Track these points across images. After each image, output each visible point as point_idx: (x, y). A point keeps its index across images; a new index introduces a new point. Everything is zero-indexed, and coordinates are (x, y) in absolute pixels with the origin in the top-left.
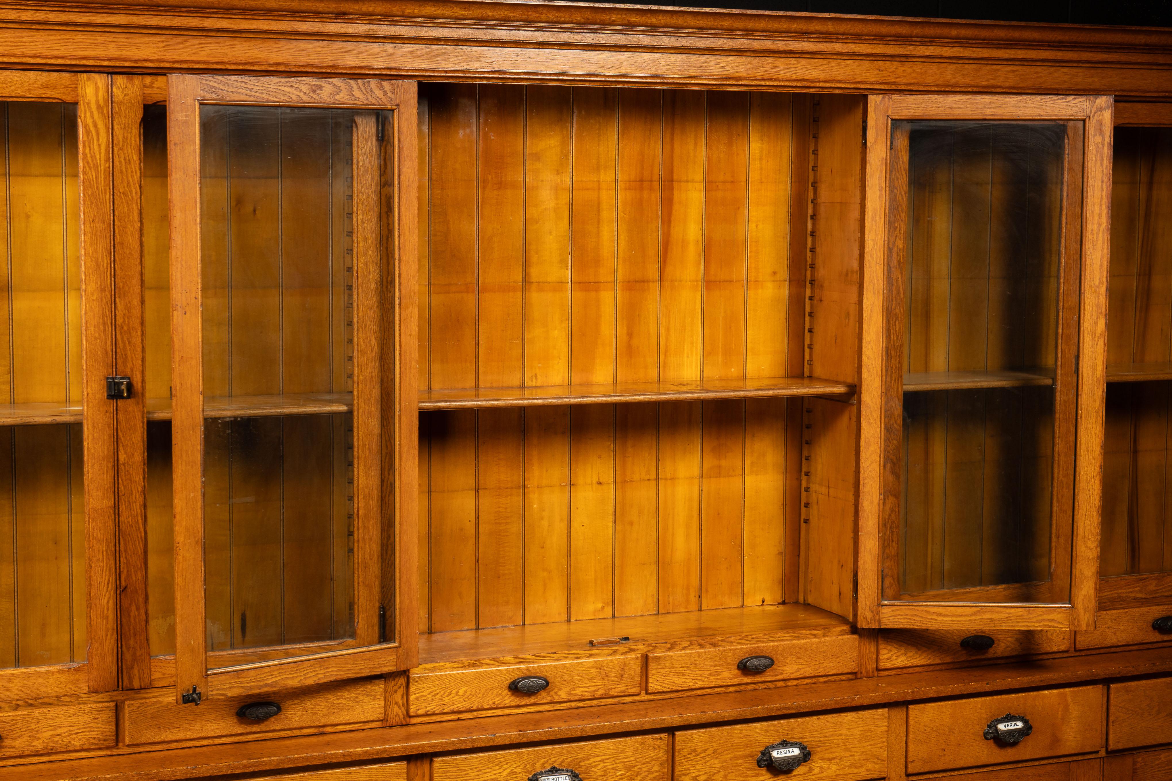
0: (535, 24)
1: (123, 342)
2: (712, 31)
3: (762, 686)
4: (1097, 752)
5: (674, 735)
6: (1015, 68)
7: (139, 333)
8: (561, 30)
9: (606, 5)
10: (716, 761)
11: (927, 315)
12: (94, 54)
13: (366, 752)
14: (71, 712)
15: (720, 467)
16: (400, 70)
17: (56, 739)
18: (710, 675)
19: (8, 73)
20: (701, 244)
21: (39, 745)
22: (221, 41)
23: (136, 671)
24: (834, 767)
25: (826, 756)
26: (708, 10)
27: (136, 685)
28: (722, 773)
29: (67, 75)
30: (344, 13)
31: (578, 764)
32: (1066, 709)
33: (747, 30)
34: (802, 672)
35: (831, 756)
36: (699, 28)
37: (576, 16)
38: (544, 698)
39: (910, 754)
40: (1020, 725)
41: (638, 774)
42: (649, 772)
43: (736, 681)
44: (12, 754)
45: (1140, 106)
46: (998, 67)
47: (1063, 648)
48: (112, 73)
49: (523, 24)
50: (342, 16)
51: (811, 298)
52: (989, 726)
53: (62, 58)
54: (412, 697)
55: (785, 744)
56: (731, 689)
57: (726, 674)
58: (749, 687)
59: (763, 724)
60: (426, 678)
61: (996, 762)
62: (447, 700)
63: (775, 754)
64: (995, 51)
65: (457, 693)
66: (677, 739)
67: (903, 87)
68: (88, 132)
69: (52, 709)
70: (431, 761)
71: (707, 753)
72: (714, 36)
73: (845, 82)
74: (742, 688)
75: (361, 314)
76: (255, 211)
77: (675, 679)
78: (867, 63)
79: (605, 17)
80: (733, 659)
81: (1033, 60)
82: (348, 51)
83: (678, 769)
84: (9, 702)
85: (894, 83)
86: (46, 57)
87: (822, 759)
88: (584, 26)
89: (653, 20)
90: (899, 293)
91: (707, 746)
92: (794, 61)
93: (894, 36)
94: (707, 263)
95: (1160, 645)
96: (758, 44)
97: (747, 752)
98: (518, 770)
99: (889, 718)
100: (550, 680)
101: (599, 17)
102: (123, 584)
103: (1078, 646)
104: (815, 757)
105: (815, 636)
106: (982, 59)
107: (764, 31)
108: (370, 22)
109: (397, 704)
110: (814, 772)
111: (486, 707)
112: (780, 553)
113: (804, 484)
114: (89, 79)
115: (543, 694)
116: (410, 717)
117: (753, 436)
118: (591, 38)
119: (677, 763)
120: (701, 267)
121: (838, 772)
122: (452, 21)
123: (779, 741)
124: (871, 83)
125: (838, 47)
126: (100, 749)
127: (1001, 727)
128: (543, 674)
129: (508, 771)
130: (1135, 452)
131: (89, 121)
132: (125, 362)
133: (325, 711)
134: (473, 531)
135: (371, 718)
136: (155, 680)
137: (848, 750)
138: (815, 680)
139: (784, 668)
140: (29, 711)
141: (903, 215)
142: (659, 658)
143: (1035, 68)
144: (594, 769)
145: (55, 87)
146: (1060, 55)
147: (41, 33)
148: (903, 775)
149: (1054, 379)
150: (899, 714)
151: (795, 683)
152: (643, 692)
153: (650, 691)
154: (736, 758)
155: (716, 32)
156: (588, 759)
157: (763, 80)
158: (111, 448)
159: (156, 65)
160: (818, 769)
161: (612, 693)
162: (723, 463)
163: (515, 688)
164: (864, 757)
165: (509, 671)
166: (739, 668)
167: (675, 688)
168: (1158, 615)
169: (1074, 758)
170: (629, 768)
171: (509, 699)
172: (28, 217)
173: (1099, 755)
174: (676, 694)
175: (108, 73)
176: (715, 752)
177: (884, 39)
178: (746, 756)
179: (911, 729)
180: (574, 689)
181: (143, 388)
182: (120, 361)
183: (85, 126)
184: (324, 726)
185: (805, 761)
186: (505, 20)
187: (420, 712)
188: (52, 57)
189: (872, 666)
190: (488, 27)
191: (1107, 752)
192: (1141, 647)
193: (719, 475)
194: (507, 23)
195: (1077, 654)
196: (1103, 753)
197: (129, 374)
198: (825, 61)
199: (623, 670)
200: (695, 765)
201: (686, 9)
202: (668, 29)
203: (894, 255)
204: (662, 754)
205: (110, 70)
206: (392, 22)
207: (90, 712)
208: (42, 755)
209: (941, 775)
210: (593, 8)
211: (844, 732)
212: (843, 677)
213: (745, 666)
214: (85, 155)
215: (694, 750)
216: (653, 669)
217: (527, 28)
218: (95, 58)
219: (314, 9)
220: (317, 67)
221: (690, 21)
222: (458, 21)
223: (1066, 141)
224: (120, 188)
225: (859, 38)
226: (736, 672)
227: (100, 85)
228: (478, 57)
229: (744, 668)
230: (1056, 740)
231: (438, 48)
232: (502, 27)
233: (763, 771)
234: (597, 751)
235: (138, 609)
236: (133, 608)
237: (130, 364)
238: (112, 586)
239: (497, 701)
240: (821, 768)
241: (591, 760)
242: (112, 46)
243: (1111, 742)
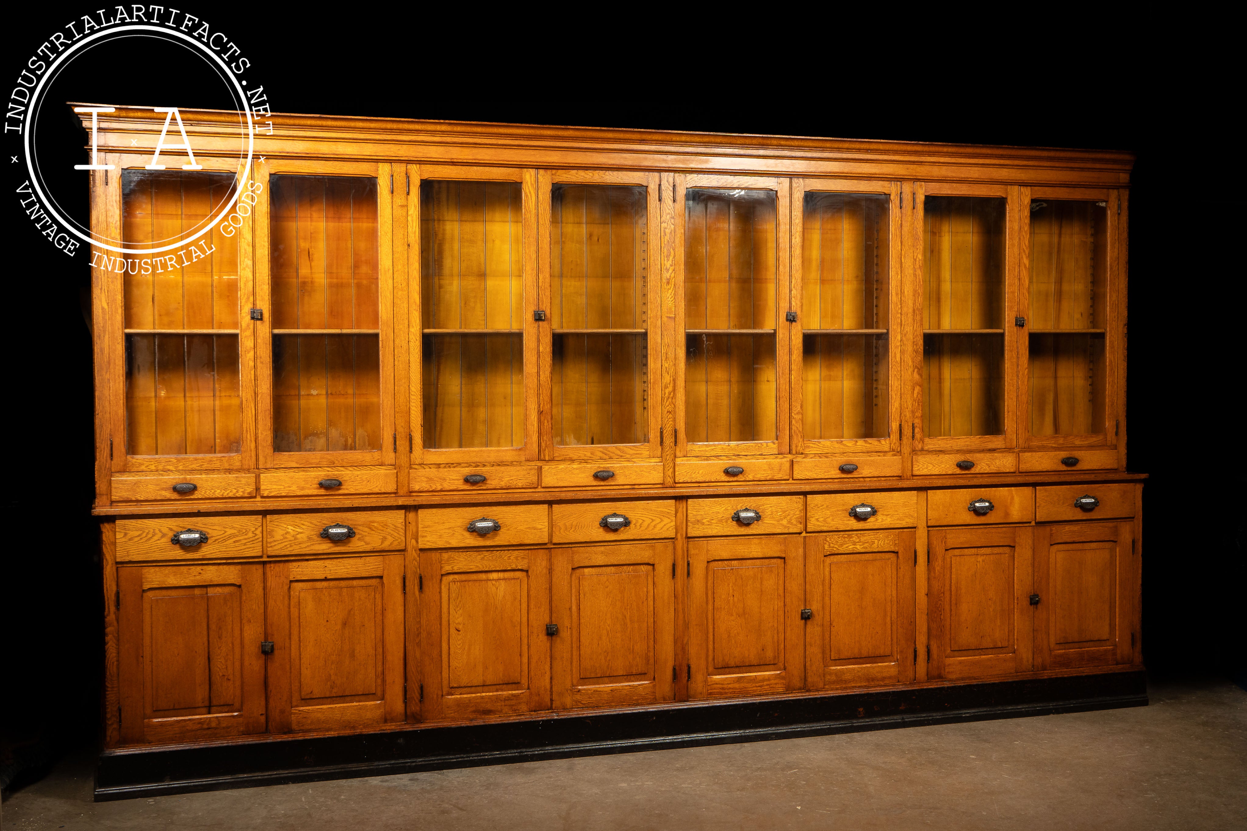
0: (734, 145)
1: (542, 295)
2: (821, 149)
3: (852, 480)
4: (1030, 523)
5: (806, 497)
6: (979, 169)
7: (549, 290)
8: (748, 148)
9: (769, 136)
10: (828, 512)
11: (939, 300)
12: (530, 160)
13: (656, 493)
14: (518, 469)
15: (830, 375)
16: (670, 167)
17: (511, 482)
18: (825, 472)
19: (492, 168)
20: (819, 261)
21: (503, 484)
22: (587, 153)
23: (547, 451)
24: (889, 519)
25: (885, 513)
26: (819, 138)
27: (547, 458)
28: (831, 518)
29: (518, 169)
30: (644, 140)
31: (758, 508)
32: (1012, 498)
33: (839, 148)
34: (872, 474)
35: (887, 513)
36: (815, 148)
37: (754, 141)
38: (741, 478)
39: (929, 515)
40: (987, 504)
41: (789, 515)
42: (794, 514)
43: (838, 476)
44: (491, 488)
45: (1046, 188)
46: (970, 168)
47: (1012, 470)
48: (537, 169)
49: (729, 145)
50: (643, 142)
51: (876, 289)
52: (971, 504)
53: (516, 161)
54: (677, 473)
55: (863, 505)
56: (836, 480)
57: (833, 472)
58: (845, 480)
59: (852, 495)
60: (684, 464)
61: (975, 523)
62: (693, 476)
63: (858, 510)
64: (968, 159)
65: (698, 473)
66: (808, 499)
67: (920, 178)
68: (527, 196)
69: (509, 467)
70: (687, 501)
71: (823, 507)
72: (823, 151)
73: (890, 175)
74: (841, 480)
75: (651, 284)
76: (598, 240)
77: (807, 473)
78: (901, 165)
79: (769, 142)
80: (837, 465)
81: (988, 164)
82: (646, 159)
83: (808, 514)
84: (490, 463)
85: (915, 176)
86: (509, 161)
87: (883, 515)
88: (758, 146)
89: (792, 143)
90: (920, 282)
91: (823, 503)
92: (863, 164)
93: (914, 152)
94: (822, 271)
95: (1067, 472)
96: (845, 156)
97: (844, 508)
98: (729, 508)
99: (917, 496)
100: (744, 469)
101: (765, 142)
102: (541, 410)
103: (1020, 470)
104: (879, 514)
105: (879, 456)
106: (961, 163)
107: (848, 149)
108: (656, 144)
109: (669, 476)
110: (878, 521)
111: (713, 480)
112: (863, 422)
113: (874, 386)
114: (527, 171)
115: (741, 476)
116: (676, 483)
117: (847, 360)
118: (761, 152)
119: (808, 511)
120: (819, 272)
121: (891, 522)
122: (695, 144)
123: (860, 504)
124: (904, 175)
125: (885, 157)
126: (530, 488)
127: (977, 504)
128: (741, 466)
129: (724, 508)
130: (1056, 378)
131: (527, 191)
132: (542, 304)
133: (635, 477)
134: (705, 402)
135: (657, 482)
136: (556, 457)
137: (896, 511)
138: (879, 479)
139: (863, 471)
140: (498, 468)
141: (921, 242)
142: (799, 462)
143: (989, 169)
144: (767, 511)
145: (512, 175)
146: (1002, 162)
147: (507, 150)
148: (926, 527)
149: (1004, 330)
150: (923, 494)
151: (869, 479)
152: (791, 479)
153: (794, 478)
154: (838, 511)
155: (823, 149)
156: (763, 506)
157: (847, 173)
158: (536, 345)
159: (558, 165)
160: (881, 520)
161: (775, 478)
162: (832, 373)
163: (727, 472)
164: (904, 515)
165: (724, 464)
166: (839, 469)
167: (807, 478)
168: (1064, 456)
169: (1018, 525)
170: (784, 512)
171: (724, 478)
172: (494, 241)
173: (1031, 525)
174: (807, 481)
175: (536, 168)
176: (827, 506)
177: (910, 153)
178: (843, 510)
179: (929, 502)
180: (756, 475)
181: (551, 317)
182: (540, 304)
183: (526, 193)
184: (634, 485)
185: (873, 515)
186: (720, 143)
187: (681, 481)
188: (511, 161)
189: (909, 474)
190: (712, 147)
191: (1036, 523)
192: (1056, 473)
193: (830, 380)
194: (721, 145)
195: (1020, 474)
196: (1033, 523)
197: (544, 309)
198: (880, 164)
199: (780, 466)
200: (817, 513)
201: (808, 137)
202: (799, 148)
203: (917, 262)
204: (800, 506)
205: (537, 167)
206: (667, 145)
207: (526, 470)
208: (504, 489)
209: (946, 528)
210: (762, 137)
211: (894, 502)
212: (894, 478)
213: (843, 468)
214: (525, 206)
215: (817, 505)
216: (796, 467)
217: (730, 147)
218: (530, 162)
219: (630, 138)
220: (631, 166)
221: (811, 144)
222: (697, 144)
223: (1007, 206)
224: (541, 221)
225: (896, 152)
226: (838, 471)
227: (532, 174)
228: (707, 162)
229: (842, 470)
230: (1007, 514)
231: (688, 157)
232: (718, 147)
233: (852, 519)
234: (768, 502)
235: (548, 422)
236: (546, 421)
237: (545, 305)
238: (536, 410)
239: (719, 478)
240: (882, 519)
241: (765, 506)
242: (538, 156)
243: (1037, 518)
